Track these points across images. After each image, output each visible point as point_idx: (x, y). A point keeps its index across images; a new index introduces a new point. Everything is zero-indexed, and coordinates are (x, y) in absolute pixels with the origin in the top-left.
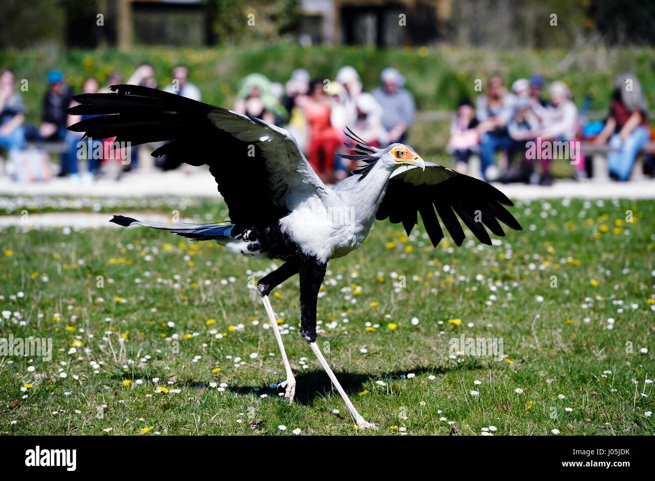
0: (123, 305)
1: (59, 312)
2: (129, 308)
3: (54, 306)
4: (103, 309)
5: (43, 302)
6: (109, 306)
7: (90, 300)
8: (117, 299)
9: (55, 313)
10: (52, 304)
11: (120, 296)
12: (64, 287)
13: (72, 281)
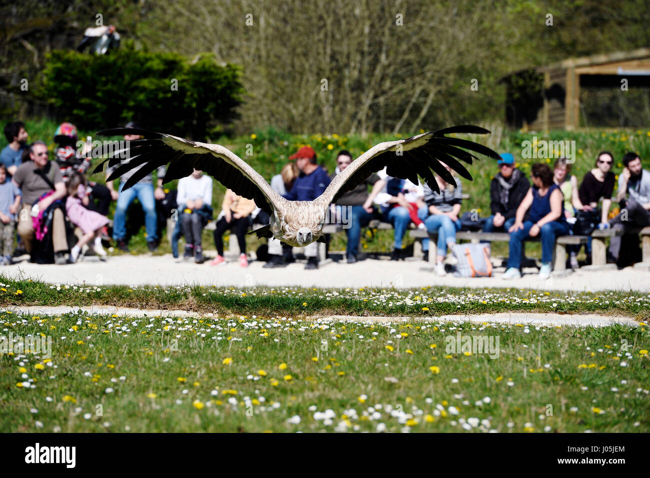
0: (601, 416)
1: (531, 421)
2: (609, 420)
3: (525, 414)
4: (579, 420)
5: (512, 409)
6: (585, 417)
7: (563, 408)
8: (594, 410)
9: (525, 422)
10: (522, 411)
11: (597, 406)
12: (532, 393)
13: (540, 387)
